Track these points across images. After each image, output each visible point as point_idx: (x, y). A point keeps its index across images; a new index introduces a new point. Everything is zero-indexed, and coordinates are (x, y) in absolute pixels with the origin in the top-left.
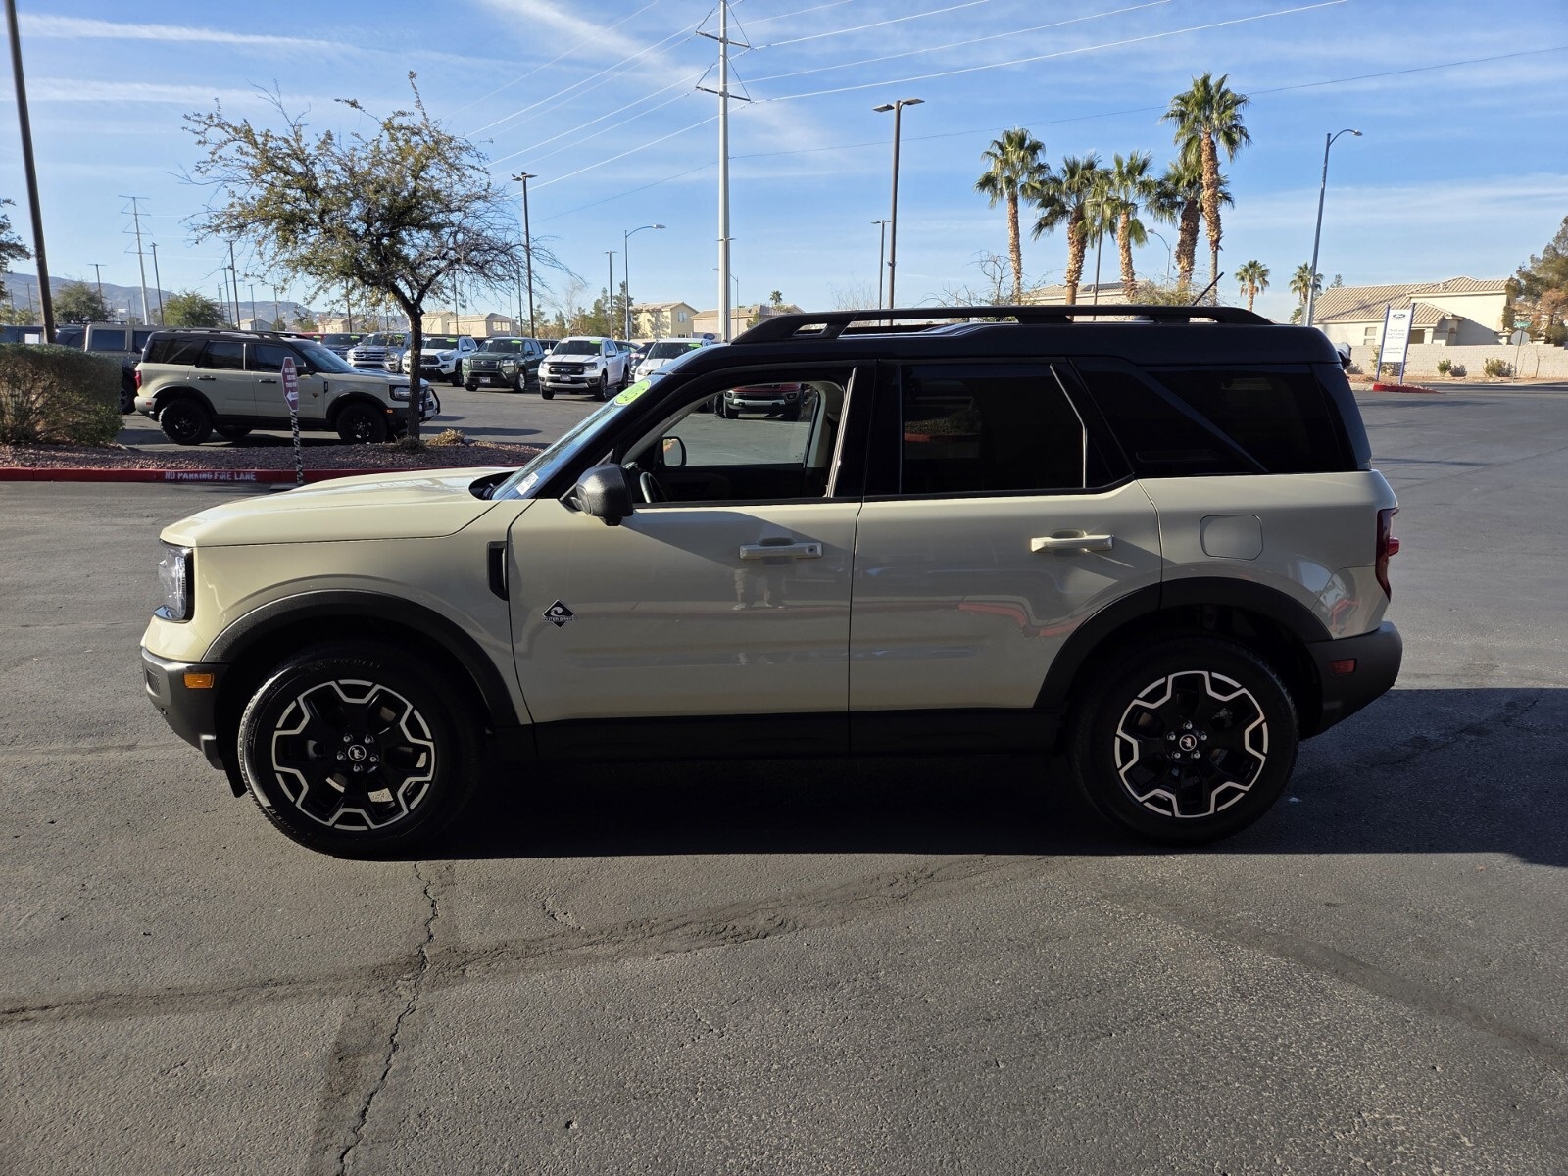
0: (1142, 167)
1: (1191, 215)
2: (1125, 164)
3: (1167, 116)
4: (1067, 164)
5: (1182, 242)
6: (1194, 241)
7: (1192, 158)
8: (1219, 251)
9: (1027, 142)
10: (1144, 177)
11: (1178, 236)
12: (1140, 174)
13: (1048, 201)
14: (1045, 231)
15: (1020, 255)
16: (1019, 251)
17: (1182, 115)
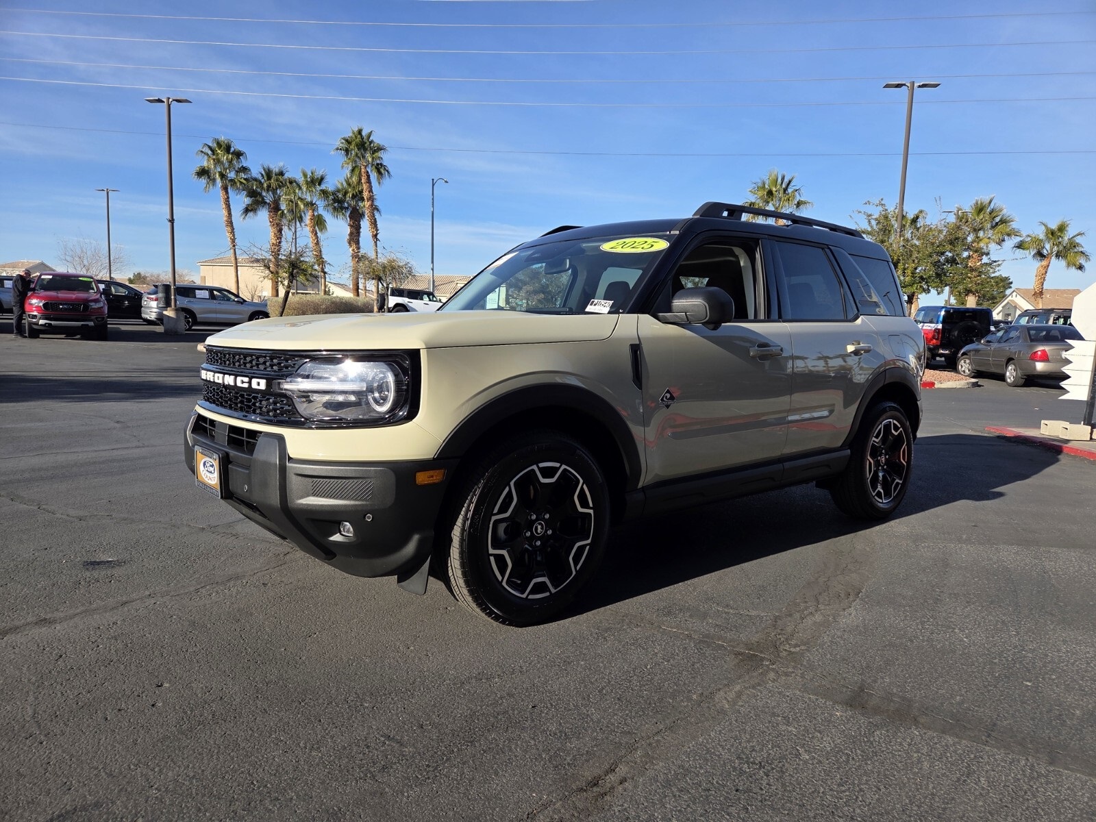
0: (321, 180)
1: (356, 217)
2: (309, 176)
3: (337, 149)
4: (264, 170)
5: (351, 234)
6: (359, 233)
7: (355, 179)
8: (378, 242)
9: (232, 149)
10: (323, 187)
11: (348, 230)
12: (320, 184)
13: (252, 194)
14: (250, 214)
15: (233, 229)
16: (232, 226)
17: (347, 151)
